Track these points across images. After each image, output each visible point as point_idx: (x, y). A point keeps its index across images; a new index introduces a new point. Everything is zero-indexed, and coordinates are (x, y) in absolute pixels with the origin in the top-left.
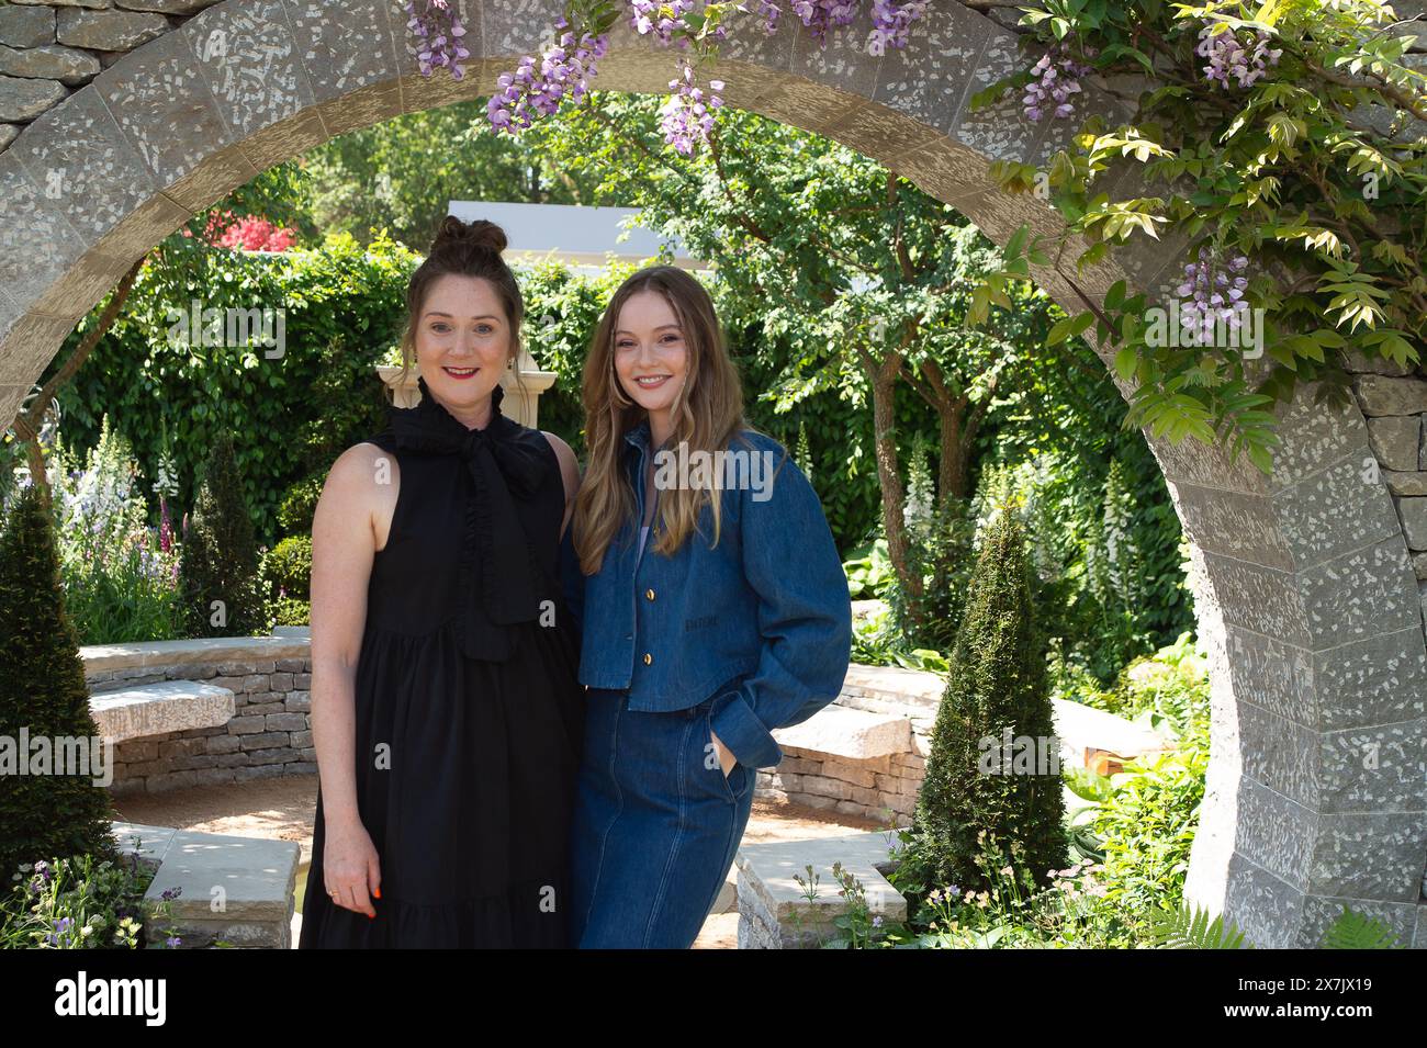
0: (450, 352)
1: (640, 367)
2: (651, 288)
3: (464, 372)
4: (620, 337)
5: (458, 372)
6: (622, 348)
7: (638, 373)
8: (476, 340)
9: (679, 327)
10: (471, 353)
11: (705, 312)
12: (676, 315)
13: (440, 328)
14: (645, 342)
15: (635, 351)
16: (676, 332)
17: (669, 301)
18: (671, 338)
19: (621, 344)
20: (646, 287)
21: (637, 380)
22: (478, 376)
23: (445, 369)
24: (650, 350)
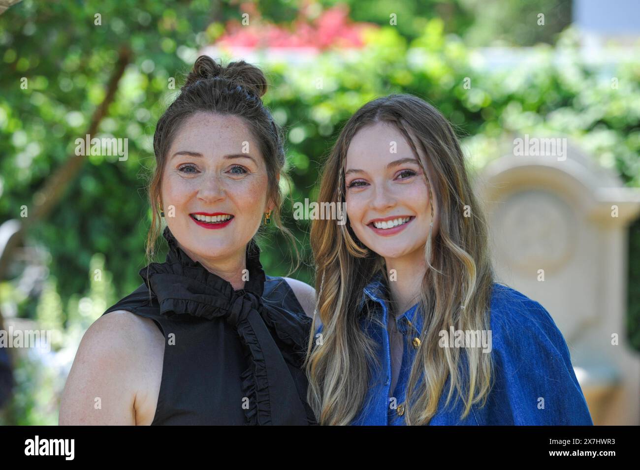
0: (199, 196)
1: (375, 209)
2: (382, 119)
3: (214, 219)
4: (349, 178)
5: (207, 219)
6: (354, 189)
7: (372, 216)
8: (229, 182)
9: (418, 161)
10: (223, 196)
11: (447, 143)
12: (413, 147)
13: (189, 169)
14: (377, 180)
15: (368, 191)
16: (414, 167)
17: (404, 132)
18: (409, 173)
19: (353, 185)
20: (376, 119)
21: (372, 224)
22: (232, 224)
23: (192, 216)
24: (386, 189)
